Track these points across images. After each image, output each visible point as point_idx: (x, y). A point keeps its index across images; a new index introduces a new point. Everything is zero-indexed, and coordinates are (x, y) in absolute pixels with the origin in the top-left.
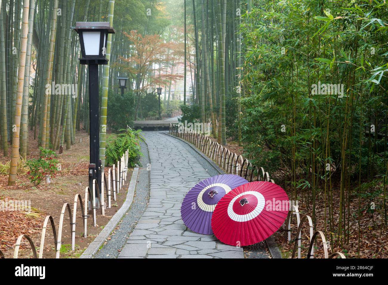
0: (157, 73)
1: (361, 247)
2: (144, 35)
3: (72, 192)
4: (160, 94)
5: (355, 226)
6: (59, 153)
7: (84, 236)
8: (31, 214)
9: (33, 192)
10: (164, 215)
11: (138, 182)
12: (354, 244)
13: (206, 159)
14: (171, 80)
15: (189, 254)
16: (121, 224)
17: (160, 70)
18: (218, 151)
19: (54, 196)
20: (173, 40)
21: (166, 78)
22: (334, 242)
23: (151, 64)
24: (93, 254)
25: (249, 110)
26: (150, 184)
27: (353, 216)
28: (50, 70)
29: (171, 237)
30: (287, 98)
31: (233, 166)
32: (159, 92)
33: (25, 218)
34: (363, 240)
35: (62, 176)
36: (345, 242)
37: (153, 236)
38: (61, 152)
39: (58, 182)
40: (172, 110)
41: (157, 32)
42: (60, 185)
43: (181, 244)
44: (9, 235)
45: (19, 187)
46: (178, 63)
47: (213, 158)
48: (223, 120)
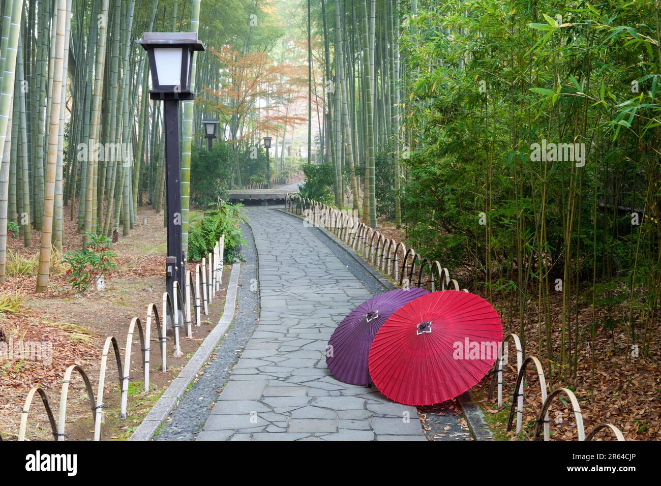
0: (263, 113)
1: (595, 382)
2: (243, 53)
3: (137, 301)
4: (268, 147)
5: (585, 350)
6: (112, 242)
7: (161, 370)
8: (77, 337)
9: (76, 301)
10: (285, 336)
11: (241, 286)
12: (585, 378)
13: (346, 250)
14: (286, 124)
15: (328, 396)
16: (218, 350)
17: (267, 108)
18: (364, 237)
19: (110, 308)
20: (287, 61)
21: (278, 122)
22: (553, 374)
23: (253, 100)
24: (178, 396)
25: (415, 171)
26: (260, 288)
27: (582, 336)
28: (97, 109)
29: (299, 370)
30: (477, 152)
31: (389, 260)
32: (268, 144)
33: (69, 342)
34: (599, 372)
35: (120, 277)
36: (571, 375)
37: (270, 369)
38: (115, 240)
39: (114, 287)
40: (287, 173)
41: (262, 48)
42: (118, 291)
43: (315, 380)
44: (45, 368)
45: (54, 294)
46: (298, 97)
47: (356, 248)
48: (371, 188)
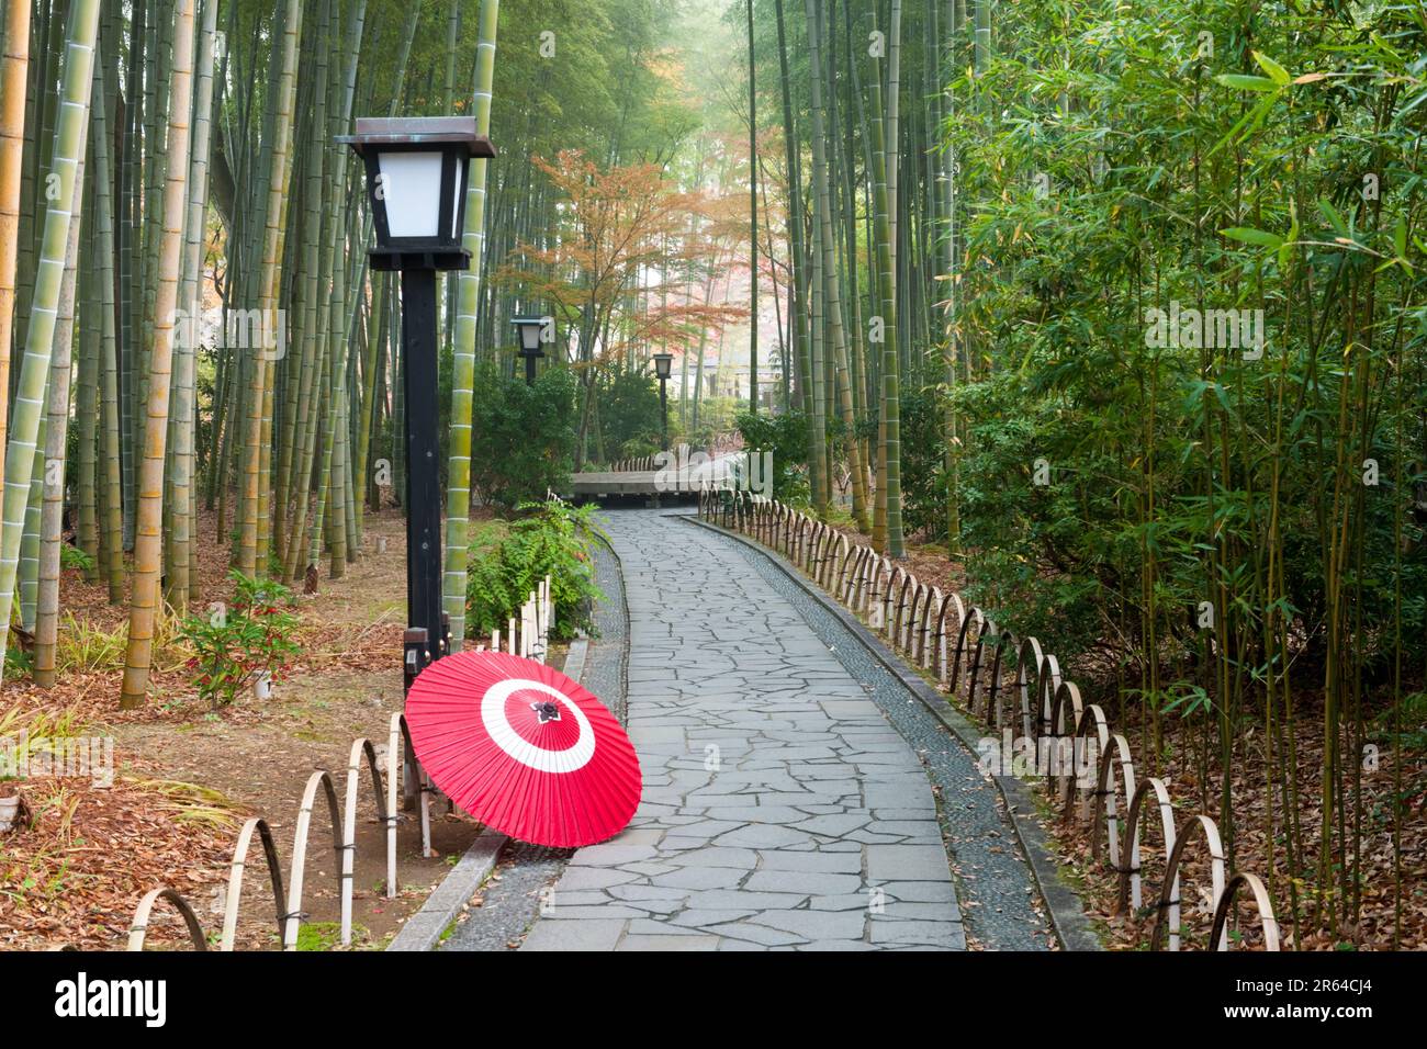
0: (654, 301)
1: (1404, 932)
2: (607, 167)
3: (346, 729)
4: (664, 376)
5: (1382, 853)
6: (304, 592)
7: (385, 893)
8: (197, 814)
9: (207, 730)
10: (677, 813)
12: (1379, 923)
13: (830, 610)
14: (704, 326)
17: (663, 289)
18: (872, 580)
19: (281, 746)
20: (709, 182)
21: (688, 320)
22: (1303, 912)
23: (631, 272)
25: (982, 429)
26: (629, 699)
27: (1375, 817)
28: (269, 293)
29: (701, 894)
30: (1121, 384)
31: (928, 634)
32: (663, 370)
33: (178, 826)
34: (1414, 908)
35: (314, 672)
36: (1346, 915)
37: (634, 893)
38: (311, 587)
39: (298, 696)
40: (708, 433)
41: (652, 154)
42: (306, 706)
43: (738, 920)
44: (116, 889)
45: (159, 713)
46: (731, 264)
47: (855, 605)
48: (891, 468)
